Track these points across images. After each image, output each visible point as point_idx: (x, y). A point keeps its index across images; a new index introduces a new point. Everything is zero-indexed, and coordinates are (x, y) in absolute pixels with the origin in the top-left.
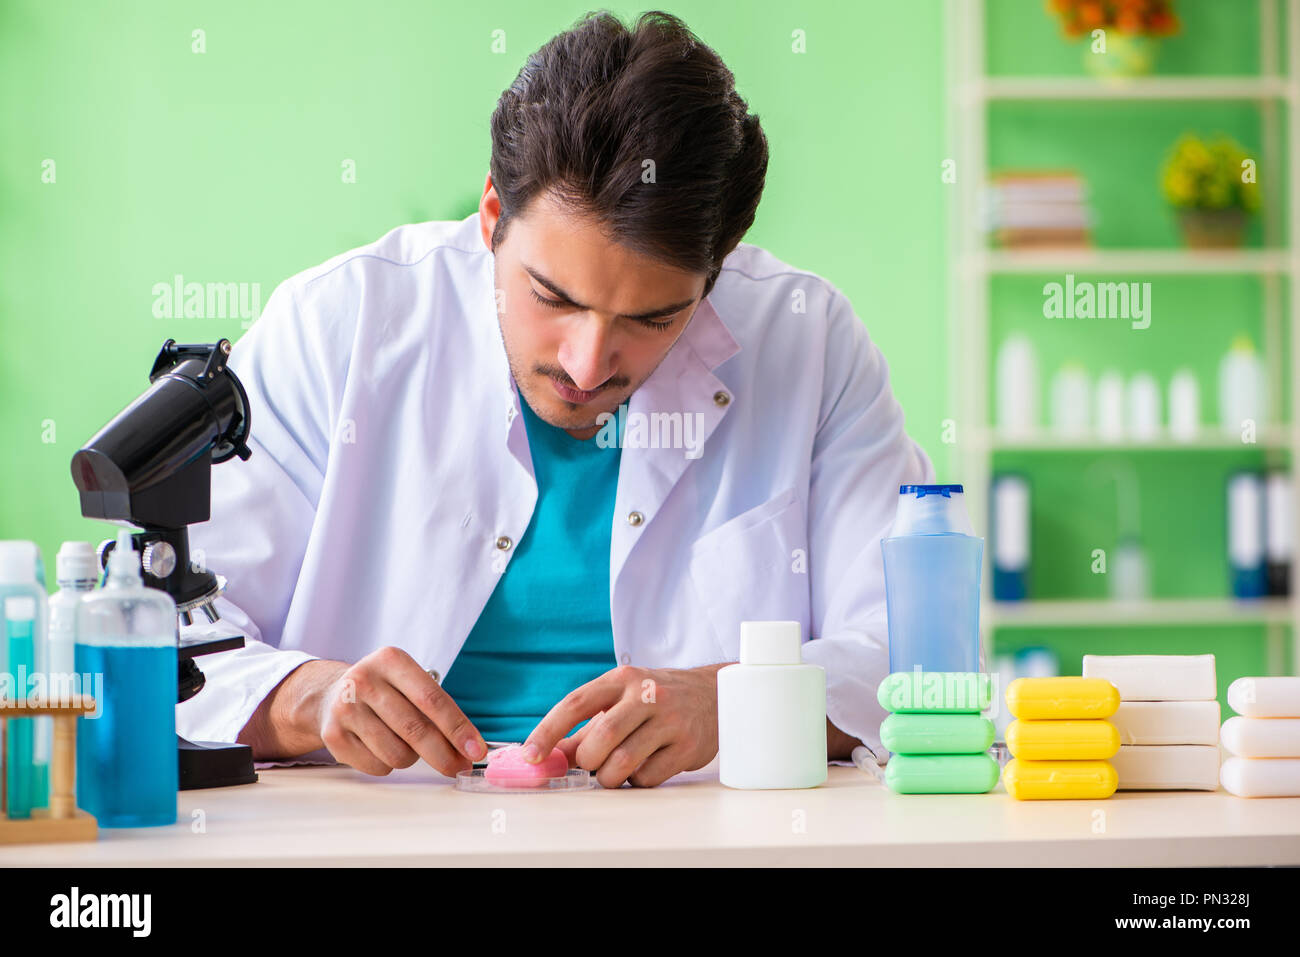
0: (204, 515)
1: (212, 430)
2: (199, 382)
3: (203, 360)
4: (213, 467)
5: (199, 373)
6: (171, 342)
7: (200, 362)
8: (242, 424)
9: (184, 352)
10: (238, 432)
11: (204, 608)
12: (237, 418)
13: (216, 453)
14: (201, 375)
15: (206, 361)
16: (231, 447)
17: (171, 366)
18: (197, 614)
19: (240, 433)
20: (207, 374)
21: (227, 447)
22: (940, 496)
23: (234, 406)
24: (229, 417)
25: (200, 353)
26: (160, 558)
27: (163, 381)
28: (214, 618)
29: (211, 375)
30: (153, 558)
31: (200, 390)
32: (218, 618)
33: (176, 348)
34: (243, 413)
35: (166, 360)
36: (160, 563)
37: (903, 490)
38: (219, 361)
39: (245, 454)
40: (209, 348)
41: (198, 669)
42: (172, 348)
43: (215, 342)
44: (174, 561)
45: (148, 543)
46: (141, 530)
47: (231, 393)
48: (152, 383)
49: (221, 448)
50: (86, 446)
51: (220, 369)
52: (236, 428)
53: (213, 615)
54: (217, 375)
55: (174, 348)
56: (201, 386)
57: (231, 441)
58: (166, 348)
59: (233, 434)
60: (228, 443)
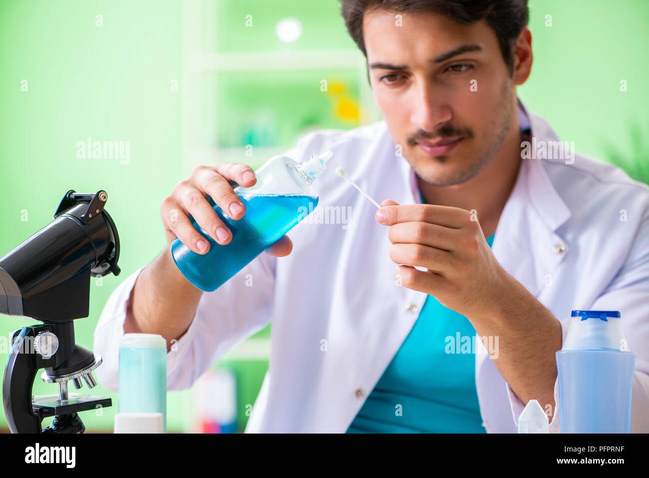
0: (84, 313)
2: (82, 221)
4: (92, 278)
5: (83, 214)
6: (71, 192)
7: (87, 205)
8: (114, 250)
9: (79, 199)
10: (112, 256)
12: (111, 246)
13: (95, 270)
14: (83, 216)
16: (109, 266)
17: (71, 208)
19: (113, 257)
20: (87, 215)
21: (104, 266)
22: (599, 319)
23: (109, 237)
24: (106, 246)
25: (87, 200)
27: (61, 219)
28: (92, 385)
29: (90, 216)
31: (82, 226)
32: (94, 385)
33: (74, 196)
34: (114, 242)
35: (66, 204)
37: (574, 314)
38: (98, 207)
39: (117, 272)
40: (93, 197)
43: (95, 193)
44: (57, 345)
45: (39, 332)
46: (41, 323)
47: (105, 228)
48: (55, 219)
49: (100, 267)
51: (98, 211)
52: (111, 253)
53: (91, 383)
54: (95, 215)
55: (72, 196)
56: (83, 223)
57: (108, 261)
58: (67, 196)
59: (110, 257)
60: (106, 263)
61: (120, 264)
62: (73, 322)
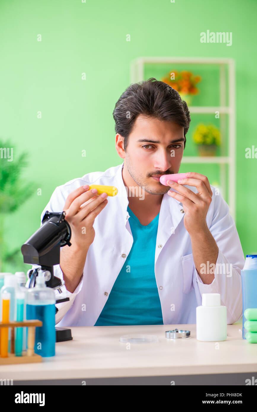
0: (58, 262)
1: (61, 238)
2: (57, 224)
3: (58, 217)
5: (57, 221)
6: (47, 212)
7: (57, 218)
8: (69, 236)
9: (52, 215)
10: (68, 238)
11: (58, 290)
12: (68, 234)
13: (62, 244)
14: (58, 222)
15: (59, 218)
16: (65, 242)
17: (48, 219)
18: (56, 291)
20: (59, 222)
23: (67, 230)
25: (57, 215)
26: (47, 275)
27: (46, 223)
29: (61, 222)
31: (57, 226)
33: (49, 213)
34: (69, 233)
35: (46, 217)
36: (47, 277)
37: (247, 256)
38: (63, 218)
39: (70, 245)
40: (60, 214)
42: (48, 213)
43: (62, 212)
44: (50, 276)
46: (40, 267)
47: (66, 227)
48: (43, 223)
50: (25, 243)
51: (63, 220)
52: (67, 237)
53: (60, 291)
54: (62, 222)
56: (58, 225)
57: (65, 241)
58: (46, 213)
59: (66, 239)
60: (64, 241)
61: (71, 241)
62: (53, 267)
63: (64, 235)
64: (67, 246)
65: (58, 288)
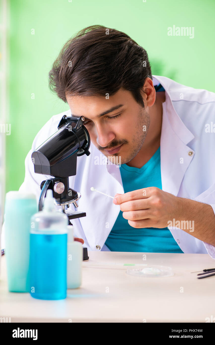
1: (77, 145)
4: (78, 157)
5: (74, 127)
8: (87, 144)
10: (86, 146)
11: (73, 203)
12: (86, 142)
13: (79, 153)
15: (76, 123)
16: (84, 151)
17: (65, 124)
20: (77, 127)
21: (82, 151)
23: (85, 138)
24: (84, 140)
25: (75, 120)
26: (59, 188)
27: (62, 129)
30: (57, 187)
31: (74, 132)
32: (77, 207)
34: (88, 140)
35: (63, 122)
36: (59, 189)
39: (88, 154)
41: (71, 223)
42: (65, 118)
43: (80, 117)
44: (64, 188)
45: (55, 182)
46: (54, 178)
47: (84, 133)
48: (59, 129)
49: (80, 151)
50: (36, 151)
51: (81, 126)
53: (76, 205)
55: (66, 118)
57: (84, 149)
58: (63, 118)
59: (85, 147)
63: (82, 142)
64: (85, 155)
65: (73, 202)
